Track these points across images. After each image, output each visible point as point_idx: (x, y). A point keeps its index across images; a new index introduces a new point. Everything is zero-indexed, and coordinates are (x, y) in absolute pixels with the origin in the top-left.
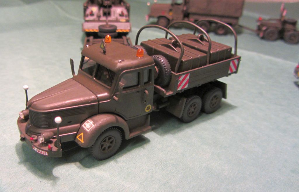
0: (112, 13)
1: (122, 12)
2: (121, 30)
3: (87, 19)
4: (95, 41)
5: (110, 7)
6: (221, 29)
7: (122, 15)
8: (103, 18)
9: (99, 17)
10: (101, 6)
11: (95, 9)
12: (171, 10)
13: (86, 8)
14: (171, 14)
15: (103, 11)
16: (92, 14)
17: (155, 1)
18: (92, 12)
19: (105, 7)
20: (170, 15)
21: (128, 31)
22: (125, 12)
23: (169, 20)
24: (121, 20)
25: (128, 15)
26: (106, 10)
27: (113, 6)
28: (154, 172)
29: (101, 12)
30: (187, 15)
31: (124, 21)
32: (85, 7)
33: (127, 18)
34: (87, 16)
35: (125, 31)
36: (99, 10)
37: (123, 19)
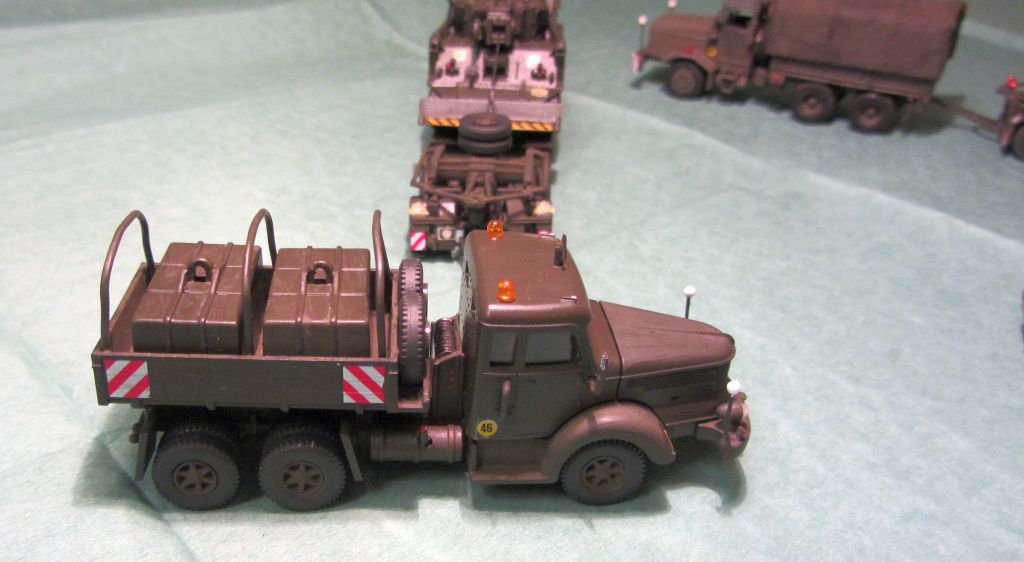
0: (512, 68)
1: (540, 68)
2: (530, 123)
3: (438, 83)
4: (445, 164)
5: (506, 50)
6: (871, 111)
7: (539, 74)
8: (483, 83)
9: (472, 77)
10: (481, 45)
11: (462, 55)
12: (713, 42)
13: (436, 51)
14: (713, 53)
15: (485, 62)
16: (452, 69)
17: (672, 4)
18: (452, 63)
19: (491, 49)
20: (708, 59)
21: (550, 128)
22: (550, 67)
23: (704, 73)
24: (534, 92)
25: (560, 76)
26: (494, 60)
27: (517, 43)
28: (517, 542)
29: (480, 63)
30: (762, 60)
31: (545, 93)
32: (432, 46)
33: (554, 86)
34: (439, 75)
35: (540, 128)
36: (475, 57)
37: (541, 89)
